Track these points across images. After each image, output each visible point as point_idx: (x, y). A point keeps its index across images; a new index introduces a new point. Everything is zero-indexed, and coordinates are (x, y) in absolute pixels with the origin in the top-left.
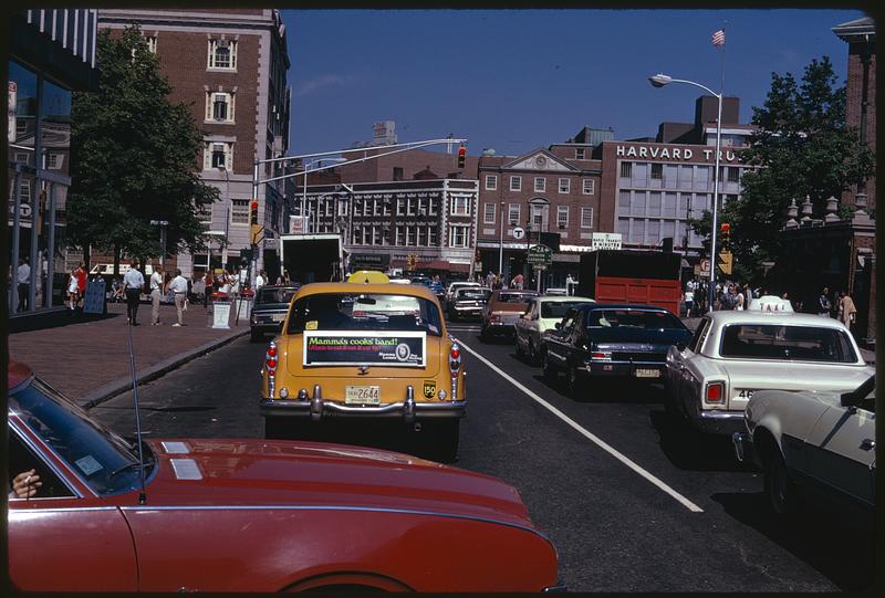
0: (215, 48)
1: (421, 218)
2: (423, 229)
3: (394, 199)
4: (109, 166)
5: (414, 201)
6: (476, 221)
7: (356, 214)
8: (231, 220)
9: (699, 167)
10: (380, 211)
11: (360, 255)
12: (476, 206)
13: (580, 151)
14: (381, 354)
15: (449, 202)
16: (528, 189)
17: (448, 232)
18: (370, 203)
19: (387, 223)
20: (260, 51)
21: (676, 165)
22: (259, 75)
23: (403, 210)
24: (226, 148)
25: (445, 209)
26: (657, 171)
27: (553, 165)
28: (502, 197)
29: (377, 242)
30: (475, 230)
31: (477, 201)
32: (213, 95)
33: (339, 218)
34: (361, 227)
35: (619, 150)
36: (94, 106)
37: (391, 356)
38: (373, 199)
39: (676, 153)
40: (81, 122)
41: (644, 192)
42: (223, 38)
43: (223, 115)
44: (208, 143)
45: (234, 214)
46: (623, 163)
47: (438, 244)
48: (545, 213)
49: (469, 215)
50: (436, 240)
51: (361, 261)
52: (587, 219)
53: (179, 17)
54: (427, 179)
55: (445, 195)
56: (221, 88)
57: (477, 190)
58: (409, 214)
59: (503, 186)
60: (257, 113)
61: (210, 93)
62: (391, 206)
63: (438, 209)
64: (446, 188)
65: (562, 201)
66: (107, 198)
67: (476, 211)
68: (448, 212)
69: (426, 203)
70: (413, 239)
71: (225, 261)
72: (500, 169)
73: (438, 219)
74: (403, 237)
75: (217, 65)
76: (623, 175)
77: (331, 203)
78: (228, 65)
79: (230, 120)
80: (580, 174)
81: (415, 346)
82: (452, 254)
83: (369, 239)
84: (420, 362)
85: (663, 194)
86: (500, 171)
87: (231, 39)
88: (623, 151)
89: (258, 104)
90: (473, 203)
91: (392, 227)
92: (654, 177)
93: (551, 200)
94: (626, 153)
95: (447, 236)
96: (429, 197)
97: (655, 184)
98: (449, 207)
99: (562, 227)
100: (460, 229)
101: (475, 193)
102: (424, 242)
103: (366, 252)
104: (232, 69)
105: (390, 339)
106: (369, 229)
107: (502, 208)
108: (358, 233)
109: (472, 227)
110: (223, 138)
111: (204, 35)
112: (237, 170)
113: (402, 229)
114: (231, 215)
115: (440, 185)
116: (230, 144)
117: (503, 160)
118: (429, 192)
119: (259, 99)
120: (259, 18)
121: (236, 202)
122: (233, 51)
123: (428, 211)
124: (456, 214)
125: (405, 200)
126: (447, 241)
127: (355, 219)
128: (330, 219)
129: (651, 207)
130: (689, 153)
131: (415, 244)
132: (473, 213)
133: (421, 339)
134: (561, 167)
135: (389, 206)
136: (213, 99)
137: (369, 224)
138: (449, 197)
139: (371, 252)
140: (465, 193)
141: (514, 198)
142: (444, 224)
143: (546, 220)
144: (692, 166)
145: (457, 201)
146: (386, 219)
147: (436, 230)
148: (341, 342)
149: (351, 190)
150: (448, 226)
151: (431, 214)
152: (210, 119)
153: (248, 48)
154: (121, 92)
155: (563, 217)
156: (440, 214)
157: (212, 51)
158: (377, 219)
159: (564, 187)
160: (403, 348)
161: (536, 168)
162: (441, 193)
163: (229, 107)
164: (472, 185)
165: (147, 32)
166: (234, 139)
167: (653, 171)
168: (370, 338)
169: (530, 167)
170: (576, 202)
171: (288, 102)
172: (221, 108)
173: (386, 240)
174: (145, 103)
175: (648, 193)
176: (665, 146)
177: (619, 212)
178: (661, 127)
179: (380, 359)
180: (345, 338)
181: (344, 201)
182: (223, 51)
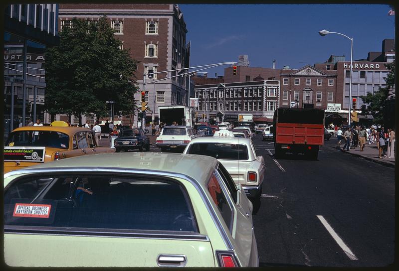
0: (149, 25)
1: (254, 98)
2: (256, 103)
3: (243, 90)
4: (87, 78)
5: (251, 90)
6: (279, 99)
7: (226, 97)
8: (156, 100)
9: (383, 72)
10: (237, 95)
11: (228, 115)
12: (279, 92)
13: (328, 66)
14: (25, 156)
15: (267, 91)
16: (303, 84)
17: (266, 104)
18: (233, 92)
19: (240, 101)
20: (168, 25)
21: (372, 72)
22: (168, 36)
23: (247, 94)
24: (154, 69)
25: (265, 94)
26: (363, 74)
27: (314, 73)
28: (291, 88)
29: (236, 109)
30: (279, 103)
31: (279, 90)
32: (148, 45)
33: (219, 99)
34: (229, 102)
35: (345, 65)
36: (81, 52)
37: (29, 157)
38: (234, 90)
39: (372, 66)
40: (75, 59)
41: (357, 84)
42: (152, 20)
43: (153, 54)
44: (146, 67)
45: (158, 98)
46: (347, 71)
47: (262, 110)
48: (311, 95)
49: (276, 96)
50: (261, 108)
51: (229, 118)
52: (330, 97)
53: (133, 12)
54: (259, 80)
55: (265, 87)
56: (151, 42)
57: (279, 85)
58: (249, 96)
59: (291, 83)
60: (167, 53)
61: (147, 45)
62: (242, 93)
63: (262, 94)
64: (265, 84)
65: (319, 90)
66: (86, 92)
67: (279, 94)
68: (266, 95)
69: (256, 91)
70: (251, 107)
71: (153, 119)
72: (289, 75)
73: (262, 98)
74: (247, 107)
75: (150, 32)
76: (347, 77)
77: (216, 92)
78: (154, 32)
79: (155, 56)
80: (327, 77)
81: (40, 153)
82: (268, 114)
83: (232, 108)
84: (41, 160)
85: (366, 85)
86: (290, 76)
87: (155, 21)
88: (347, 66)
89: (167, 49)
90: (278, 91)
91: (242, 102)
92: (361, 77)
93: (314, 89)
94: (348, 66)
95: (266, 106)
96: (258, 89)
97: (362, 81)
98: (266, 93)
99: (319, 101)
100: (272, 103)
101: (278, 86)
102: (256, 109)
103: (231, 114)
104: (156, 34)
105: (30, 150)
106: (232, 103)
107: (291, 93)
108: (228, 105)
109: (277, 102)
110: (152, 64)
111: (143, 19)
112: (158, 78)
113: (246, 103)
114: (157, 98)
115: (263, 83)
116: (156, 67)
117: (291, 71)
118: (258, 86)
119: (168, 47)
120: (168, 11)
121: (159, 92)
122: (156, 25)
123: (257, 95)
124: (270, 96)
125: (248, 90)
126: (266, 108)
127: (226, 99)
128: (216, 99)
129: (360, 91)
130: (378, 66)
131: (252, 110)
132: (277, 95)
133: (43, 150)
134: (318, 74)
135: (240, 93)
136: (148, 47)
137: (232, 101)
138: (267, 88)
139: (233, 114)
140: (274, 86)
141: (296, 88)
142: (265, 101)
143: (311, 98)
144: (379, 72)
145: (270, 90)
146: (240, 99)
147: (261, 103)
148: (9, 151)
149: (224, 86)
150: (266, 102)
151: (259, 96)
152: (147, 56)
153: (163, 24)
154: (92, 45)
155: (319, 96)
156: (263, 96)
157: (147, 26)
158: (236, 99)
159: (320, 83)
160: (35, 154)
161: (306, 74)
162: (263, 87)
163: (155, 50)
164: (277, 83)
165: (119, 19)
166: (157, 65)
167: (361, 75)
168: (21, 150)
169: (303, 74)
170: (325, 90)
171: (189, 47)
172: (152, 51)
173: (240, 108)
174: (103, 51)
175: (359, 85)
176: (366, 63)
177: (345, 94)
178: (369, 54)
179: (25, 159)
180: (11, 150)
181: (221, 91)
182: (152, 26)
